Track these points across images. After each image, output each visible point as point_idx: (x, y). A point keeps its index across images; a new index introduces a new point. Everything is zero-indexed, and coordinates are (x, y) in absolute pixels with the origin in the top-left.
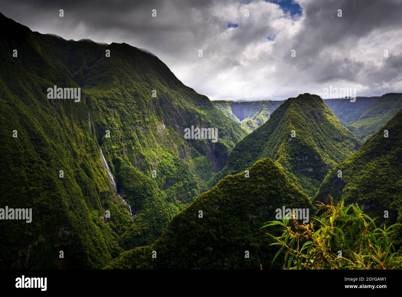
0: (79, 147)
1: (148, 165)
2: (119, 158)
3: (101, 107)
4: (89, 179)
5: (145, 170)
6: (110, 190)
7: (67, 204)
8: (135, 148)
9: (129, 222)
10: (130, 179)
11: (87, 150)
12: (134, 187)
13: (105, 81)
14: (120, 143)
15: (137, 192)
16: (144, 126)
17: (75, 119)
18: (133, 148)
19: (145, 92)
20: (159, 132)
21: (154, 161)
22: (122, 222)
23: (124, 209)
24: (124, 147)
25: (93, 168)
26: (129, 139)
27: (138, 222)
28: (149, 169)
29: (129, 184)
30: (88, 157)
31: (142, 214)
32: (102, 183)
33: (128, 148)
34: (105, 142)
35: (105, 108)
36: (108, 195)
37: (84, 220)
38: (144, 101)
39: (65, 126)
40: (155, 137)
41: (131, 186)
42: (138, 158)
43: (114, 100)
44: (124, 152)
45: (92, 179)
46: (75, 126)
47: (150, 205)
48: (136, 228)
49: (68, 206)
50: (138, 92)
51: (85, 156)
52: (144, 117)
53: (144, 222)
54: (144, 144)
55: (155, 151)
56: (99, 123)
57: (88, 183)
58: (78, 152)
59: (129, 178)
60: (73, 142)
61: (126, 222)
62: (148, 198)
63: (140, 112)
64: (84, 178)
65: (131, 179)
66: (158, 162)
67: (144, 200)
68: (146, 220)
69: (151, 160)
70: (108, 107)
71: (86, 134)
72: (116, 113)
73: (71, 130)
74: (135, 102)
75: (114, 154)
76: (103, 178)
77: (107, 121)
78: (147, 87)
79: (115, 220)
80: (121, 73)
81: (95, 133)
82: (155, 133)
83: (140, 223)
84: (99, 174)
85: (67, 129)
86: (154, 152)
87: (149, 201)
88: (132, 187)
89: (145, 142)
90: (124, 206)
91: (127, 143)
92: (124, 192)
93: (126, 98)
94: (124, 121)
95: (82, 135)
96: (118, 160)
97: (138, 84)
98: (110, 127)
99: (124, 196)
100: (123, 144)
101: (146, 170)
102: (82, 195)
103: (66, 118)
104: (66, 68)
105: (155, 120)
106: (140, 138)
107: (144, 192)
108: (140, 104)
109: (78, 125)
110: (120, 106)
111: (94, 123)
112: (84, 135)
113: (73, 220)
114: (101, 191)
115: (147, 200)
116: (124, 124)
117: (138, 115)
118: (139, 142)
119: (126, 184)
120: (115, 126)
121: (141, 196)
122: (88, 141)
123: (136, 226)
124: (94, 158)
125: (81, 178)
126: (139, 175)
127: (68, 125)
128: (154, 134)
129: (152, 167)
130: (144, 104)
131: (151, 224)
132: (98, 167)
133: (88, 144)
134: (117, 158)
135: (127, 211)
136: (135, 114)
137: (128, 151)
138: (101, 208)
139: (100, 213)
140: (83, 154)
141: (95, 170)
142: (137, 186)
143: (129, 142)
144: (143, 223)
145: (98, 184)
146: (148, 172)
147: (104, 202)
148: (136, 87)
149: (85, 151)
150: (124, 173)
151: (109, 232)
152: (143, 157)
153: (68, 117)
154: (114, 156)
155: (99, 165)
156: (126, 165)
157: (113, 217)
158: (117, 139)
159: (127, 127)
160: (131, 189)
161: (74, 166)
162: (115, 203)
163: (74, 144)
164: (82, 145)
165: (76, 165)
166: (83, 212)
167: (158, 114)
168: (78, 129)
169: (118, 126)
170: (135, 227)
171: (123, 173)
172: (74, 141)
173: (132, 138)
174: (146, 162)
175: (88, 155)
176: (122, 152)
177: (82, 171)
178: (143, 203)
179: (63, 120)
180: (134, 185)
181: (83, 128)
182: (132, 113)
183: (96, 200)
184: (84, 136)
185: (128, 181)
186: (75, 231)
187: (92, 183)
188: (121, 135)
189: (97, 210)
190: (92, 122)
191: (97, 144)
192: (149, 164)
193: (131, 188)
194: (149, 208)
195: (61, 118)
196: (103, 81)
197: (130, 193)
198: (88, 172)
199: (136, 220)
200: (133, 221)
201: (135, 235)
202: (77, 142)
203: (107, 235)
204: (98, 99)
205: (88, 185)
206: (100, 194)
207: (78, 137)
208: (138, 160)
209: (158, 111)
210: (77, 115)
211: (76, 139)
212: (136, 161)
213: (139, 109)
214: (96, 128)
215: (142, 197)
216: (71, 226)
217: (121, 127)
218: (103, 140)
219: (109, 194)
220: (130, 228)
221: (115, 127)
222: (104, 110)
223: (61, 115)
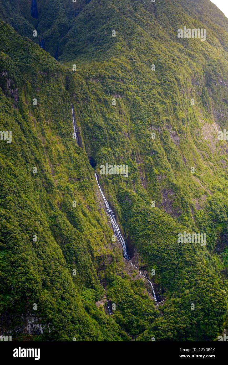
0: (57, 172)
1: (185, 205)
2: (129, 190)
3: (94, 93)
4: (75, 232)
5: (180, 214)
6: (114, 251)
7: (38, 277)
8: (160, 173)
9: (150, 314)
10: (150, 232)
11: (70, 176)
12: (159, 248)
13: (100, 44)
14: (130, 163)
15: (165, 258)
16: (176, 127)
17: (47, 119)
18: (156, 171)
19: (176, 60)
20: (206, 138)
21: (197, 197)
22: (137, 313)
23: (141, 289)
24: (138, 170)
25: (82, 211)
26: (148, 154)
27: (167, 313)
28: (187, 212)
29: (149, 241)
30: (72, 190)
31: (175, 299)
32: (98, 239)
33: (146, 171)
34: (102, 160)
35: (101, 94)
36: (111, 262)
37: (69, 307)
38: (176, 79)
39: (31, 132)
40: (199, 149)
41: (153, 245)
42: (167, 192)
43: (118, 80)
44: (139, 180)
45: (81, 231)
46: (48, 132)
47: (190, 282)
48: (164, 326)
49: (39, 280)
50: (163, 61)
51: (67, 187)
52: (175, 109)
53: (180, 315)
54: (177, 163)
55: (199, 177)
56: (91, 126)
57: (75, 239)
58: (54, 180)
59: (148, 229)
60: (45, 161)
61: (145, 314)
62: (187, 269)
63: (167, 101)
64: (67, 229)
65: (154, 231)
66: (204, 199)
67: (179, 272)
68: (183, 311)
69: (191, 194)
70: (106, 92)
71: (67, 147)
72: (122, 104)
73: (40, 139)
74: (158, 82)
75: (120, 184)
76: (101, 230)
77: (105, 119)
78: (181, 51)
79: (124, 309)
80: (130, 26)
81: (83, 143)
82: (198, 142)
83: (171, 317)
84: (94, 222)
85: (33, 137)
86: (197, 179)
87: (188, 275)
88: (155, 247)
89: (178, 159)
90: (141, 284)
91: (144, 162)
92: (140, 257)
93: (140, 73)
94: (139, 118)
95: (60, 150)
96: (127, 195)
97: (162, 46)
98: (111, 132)
99: (141, 264)
100: (136, 165)
101: (183, 214)
102: (63, 260)
103: (32, 118)
104: (29, 24)
105: (197, 114)
106: (168, 151)
107: (178, 258)
108: (168, 85)
109: (52, 129)
110: (129, 89)
111: (82, 124)
112: (64, 148)
113: (50, 306)
114: (97, 254)
115: (184, 272)
116: (137, 125)
117: (163, 106)
118: (166, 159)
119: (144, 241)
120: (120, 129)
121: (174, 264)
122: (72, 160)
123: (165, 321)
124: (83, 191)
125: (61, 229)
126: (168, 226)
127: (35, 130)
128: (196, 143)
129: (193, 209)
130: (175, 84)
131: (194, 318)
132: (90, 208)
133: (71, 166)
134: (126, 191)
135: (146, 293)
136: (158, 105)
137: (147, 178)
138: (98, 286)
139: (97, 295)
140: (64, 185)
141: (85, 215)
142: (166, 245)
143: (147, 159)
144: (178, 317)
145: (92, 241)
146: (186, 218)
147: (103, 276)
148: (159, 52)
149: (66, 178)
150: (140, 220)
151: (114, 331)
152: (174, 188)
153: (34, 115)
154: (120, 188)
155: (94, 206)
156: (142, 205)
157: (121, 303)
158: (124, 155)
159: (143, 132)
160: (154, 252)
161: (49, 207)
162: (124, 277)
163: (47, 166)
164: (61, 168)
165: (51, 205)
166: (66, 291)
167: (204, 103)
168: (53, 137)
169: (126, 130)
170: (162, 323)
171: (137, 220)
172: (47, 160)
173: (153, 152)
174: (182, 199)
175: (71, 186)
176: (134, 181)
177: (62, 216)
178: (177, 279)
179: (26, 121)
180: (159, 244)
181: (62, 135)
182: (153, 104)
183: (89, 271)
184: (63, 151)
185: (148, 235)
186: (55, 326)
187: (80, 238)
188: (133, 148)
189: (91, 289)
190: (79, 124)
191: (87, 164)
192: (187, 203)
193: (154, 250)
194: (188, 288)
195: (23, 118)
196: (96, 45)
197: (151, 260)
198: (74, 217)
199: (165, 310)
200: (158, 312)
201: (162, 337)
202: (52, 161)
203: (111, 335)
204: (88, 79)
205: (74, 242)
206: (95, 259)
207: (54, 153)
208: (165, 194)
209: (202, 98)
210: (49, 111)
211: (51, 157)
212: (162, 197)
213: (165, 94)
214: (85, 134)
215: (175, 267)
216: (46, 316)
217: (132, 132)
218: (99, 157)
219: (113, 260)
220: (153, 325)
221: (121, 132)
222: (99, 100)
223: (22, 112)
